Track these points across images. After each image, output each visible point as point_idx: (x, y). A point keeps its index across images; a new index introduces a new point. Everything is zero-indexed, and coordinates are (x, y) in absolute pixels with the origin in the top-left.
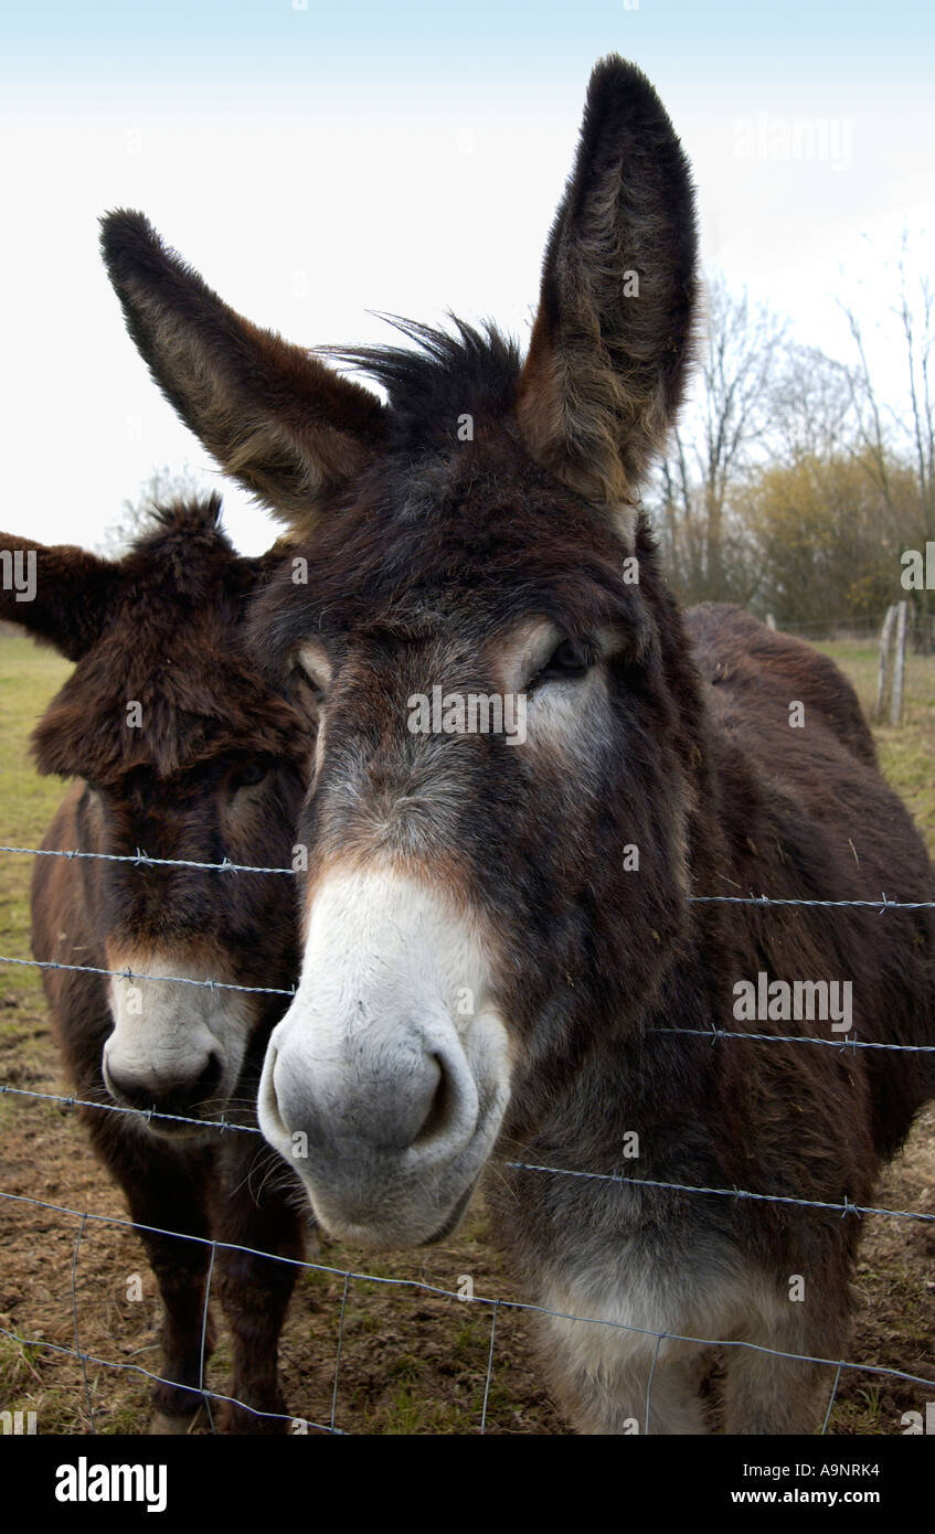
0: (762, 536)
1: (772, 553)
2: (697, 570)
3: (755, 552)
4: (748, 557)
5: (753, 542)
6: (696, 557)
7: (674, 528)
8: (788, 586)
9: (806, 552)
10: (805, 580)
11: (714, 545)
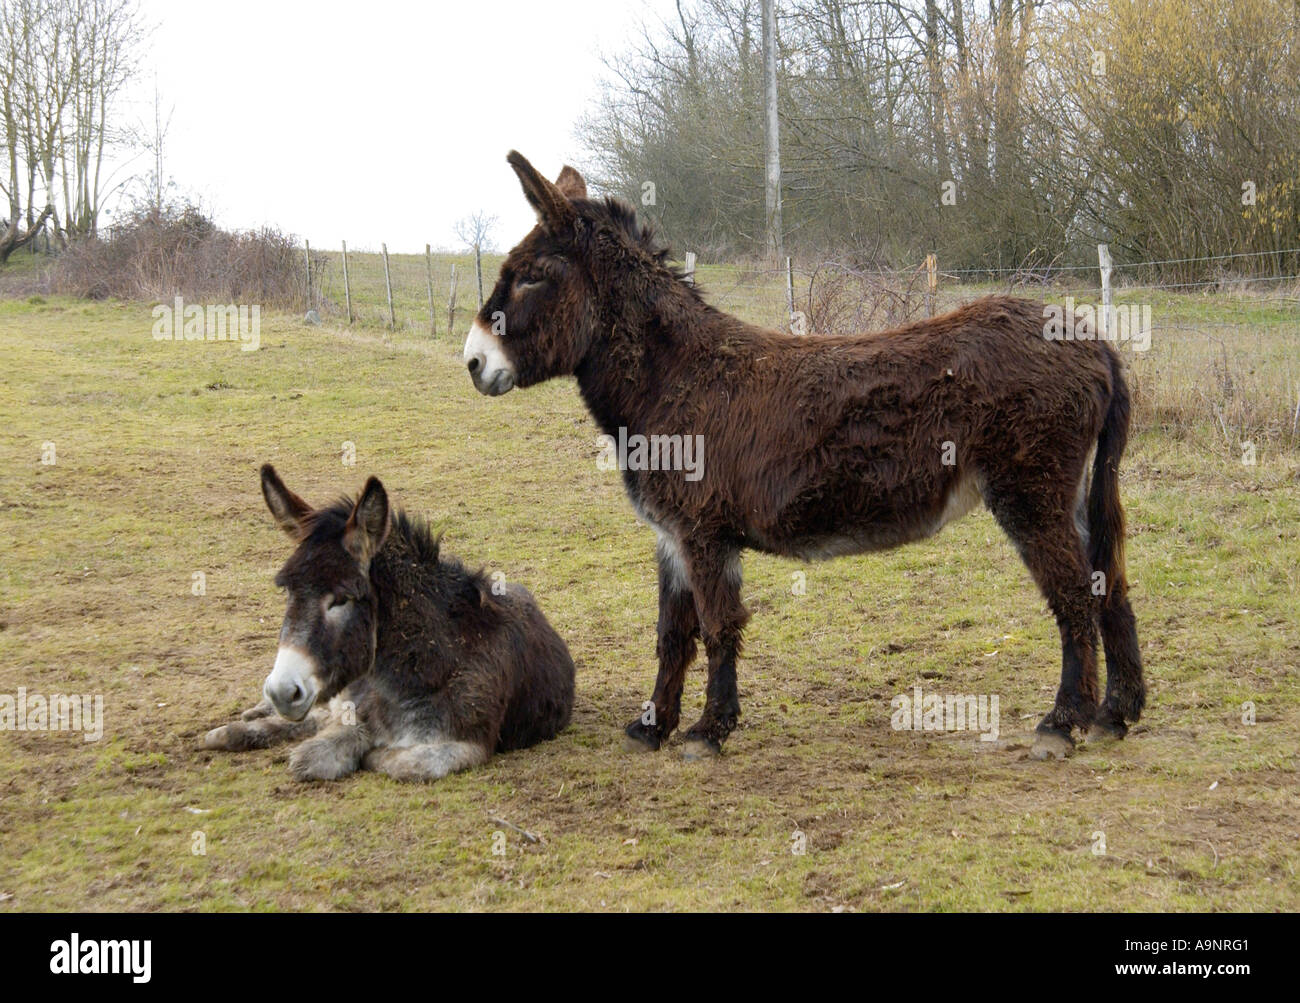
0: (1094, 108)
1: (1111, 138)
2: (979, 165)
3: (1082, 137)
4: (1069, 145)
5: (1077, 117)
6: (978, 143)
7: (938, 92)
8: (1137, 195)
9: (1170, 133)
10: (1167, 185)
11: (1009, 125)
